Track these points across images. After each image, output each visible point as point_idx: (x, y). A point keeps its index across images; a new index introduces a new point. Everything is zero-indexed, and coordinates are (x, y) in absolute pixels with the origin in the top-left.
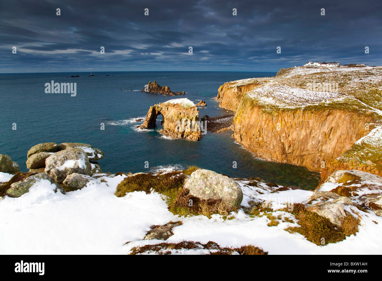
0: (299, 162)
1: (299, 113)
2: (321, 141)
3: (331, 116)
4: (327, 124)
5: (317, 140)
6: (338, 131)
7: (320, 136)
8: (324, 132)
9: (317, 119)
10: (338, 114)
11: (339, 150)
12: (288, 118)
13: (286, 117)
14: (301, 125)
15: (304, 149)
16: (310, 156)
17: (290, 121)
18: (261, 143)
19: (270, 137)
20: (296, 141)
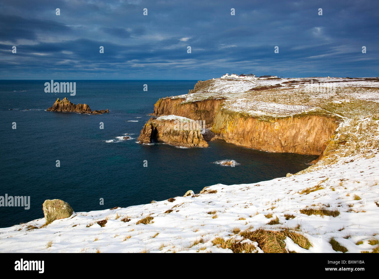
0: (293, 150)
1: (291, 119)
2: (306, 136)
3: (310, 120)
4: (308, 125)
5: (303, 135)
6: (316, 128)
7: (305, 132)
8: (307, 130)
9: (303, 122)
10: (314, 118)
11: (318, 139)
12: (283, 123)
13: (282, 123)
14: (293, 127)
15: (296, 141)
16: (300, 146)
17: (284, 125)
18: (261, 143)
19: (270, 137)
20: (289, 138)
